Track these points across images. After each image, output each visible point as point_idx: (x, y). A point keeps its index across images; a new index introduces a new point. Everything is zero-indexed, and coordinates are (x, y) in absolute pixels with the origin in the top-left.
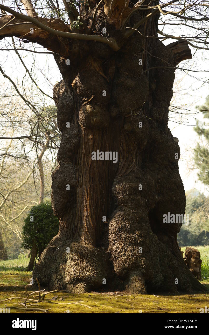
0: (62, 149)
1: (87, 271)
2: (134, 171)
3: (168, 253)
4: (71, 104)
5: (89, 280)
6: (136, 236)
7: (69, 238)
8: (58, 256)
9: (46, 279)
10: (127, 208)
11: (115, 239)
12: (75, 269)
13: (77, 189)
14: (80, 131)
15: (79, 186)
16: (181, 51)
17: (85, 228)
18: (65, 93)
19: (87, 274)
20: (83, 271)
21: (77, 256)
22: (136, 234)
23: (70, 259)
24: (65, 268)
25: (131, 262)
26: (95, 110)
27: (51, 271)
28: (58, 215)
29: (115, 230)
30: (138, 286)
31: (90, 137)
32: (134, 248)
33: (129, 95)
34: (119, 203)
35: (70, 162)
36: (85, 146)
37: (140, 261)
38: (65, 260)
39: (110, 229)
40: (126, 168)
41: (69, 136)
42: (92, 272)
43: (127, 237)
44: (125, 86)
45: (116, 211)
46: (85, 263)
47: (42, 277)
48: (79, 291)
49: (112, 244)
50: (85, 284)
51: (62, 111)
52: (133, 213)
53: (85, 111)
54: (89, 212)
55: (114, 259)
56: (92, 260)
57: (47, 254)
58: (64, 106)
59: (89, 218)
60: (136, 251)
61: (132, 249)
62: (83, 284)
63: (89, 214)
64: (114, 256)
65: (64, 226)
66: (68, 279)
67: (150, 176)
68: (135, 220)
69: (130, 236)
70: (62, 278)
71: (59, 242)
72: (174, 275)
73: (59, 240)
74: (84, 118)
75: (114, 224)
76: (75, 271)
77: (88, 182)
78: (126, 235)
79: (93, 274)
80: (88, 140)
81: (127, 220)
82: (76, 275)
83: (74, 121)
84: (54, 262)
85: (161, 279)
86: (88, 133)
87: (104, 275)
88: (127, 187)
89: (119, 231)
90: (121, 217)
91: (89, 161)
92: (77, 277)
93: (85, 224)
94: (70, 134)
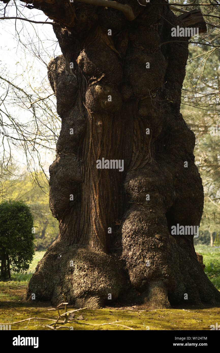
0: (63, 137)
1: (100, 282)
2: (149, 164)
3: (188, 259)
4: (74, 85)
5: (102, 293)
6: (156, 240)
7: (73, 243)
8: (62, 265)
9: (47, 292)
10: (144, 208)
11: (131, 244)
12: (86, 280)
13: (83, 186)
14: (86, 116)
15: (85, 181)
16: (195, 23)
17: (95, 231)
18: (66, 72)
19: (101, 286)
20: (95, 282)
21: (87, 264)
22: (156, 238)
23: (78, 268)
24: (72, 279)
25: (152, 271)
26: (105, 92)
27: (53, 283)
28: (59, 216)
29: (130, 234)
30: (161, 299)
31: (99, 123)
32: (154, 254)
33: (145, 73)
34: (133, 201)
35: (73, 153)
36: (92, 135)
37: (162, 269)
38: (71, 269)
39: (124, 232)
40: (140, 161)
41: (72, 122)
42: (105, 283)
43: (145, 241)
44: (141, 63)
45: (129, 211)
46: (96, 273)
47: (41, 290)
48: (92, 307)
49: (127, 250)
50: (98, 298)
51: (63, 92)
52: (151, 213)
53: (93, 92)
54: (99, 212)
55: (129, 267)
56: (105, 269)
57: (47, 262)
58: (65, 87)
59: (98, 219)
60: (157, 258)
61: (152, 256)
62: (96, 298)
63: (98, 215)
64: (130, 264)
65: (66, 229)
66: (77, 292)
67: (167, 169)
68: (153, 221)
69: (149, 240)
70: (69, 291)
71: (60, 248)
72: (196, 284)
73: (61, 245)
74: (92, 101)
75: (128, 226)
76: (86, 282)
77: (96, 176)
78: (144, 238)
79: (107, 285)
80: (97, 127)
81: (144, 221)
82: (87, 287)
83: (78, 104)
84: (56, 272)
85: (183, 290)
86: (96, 118)
87: (119, 287)
88: (144, 183)
89: (136, 234)
90: (137, 217)
91: (97, 152)
92: (89, 289)
93: (94, 227)
94: (74, 120)
